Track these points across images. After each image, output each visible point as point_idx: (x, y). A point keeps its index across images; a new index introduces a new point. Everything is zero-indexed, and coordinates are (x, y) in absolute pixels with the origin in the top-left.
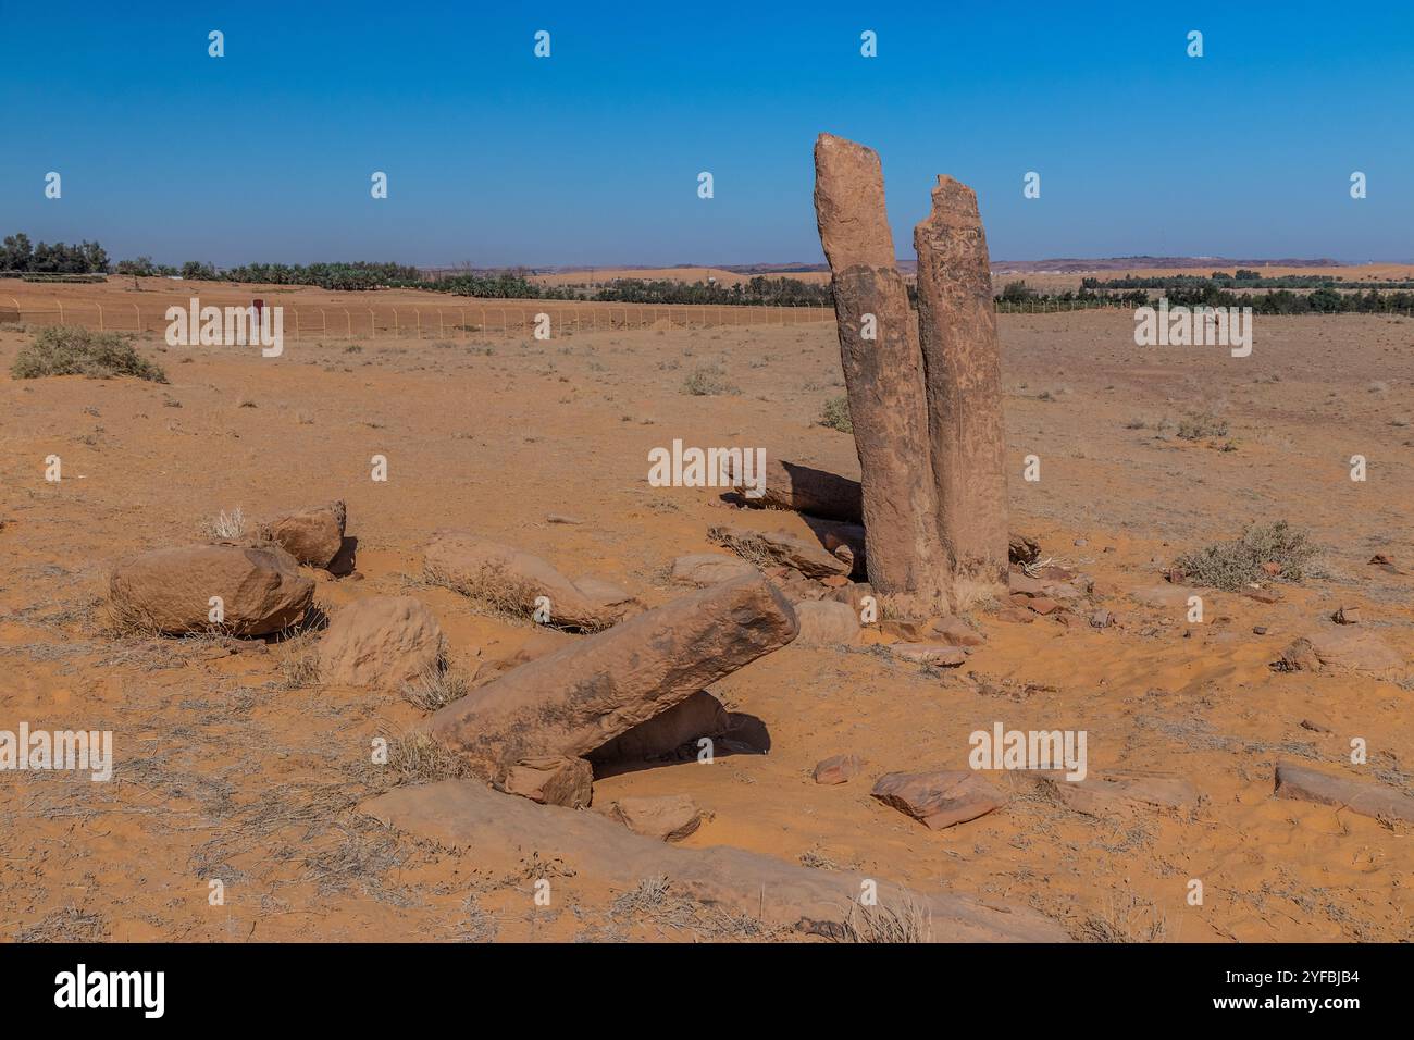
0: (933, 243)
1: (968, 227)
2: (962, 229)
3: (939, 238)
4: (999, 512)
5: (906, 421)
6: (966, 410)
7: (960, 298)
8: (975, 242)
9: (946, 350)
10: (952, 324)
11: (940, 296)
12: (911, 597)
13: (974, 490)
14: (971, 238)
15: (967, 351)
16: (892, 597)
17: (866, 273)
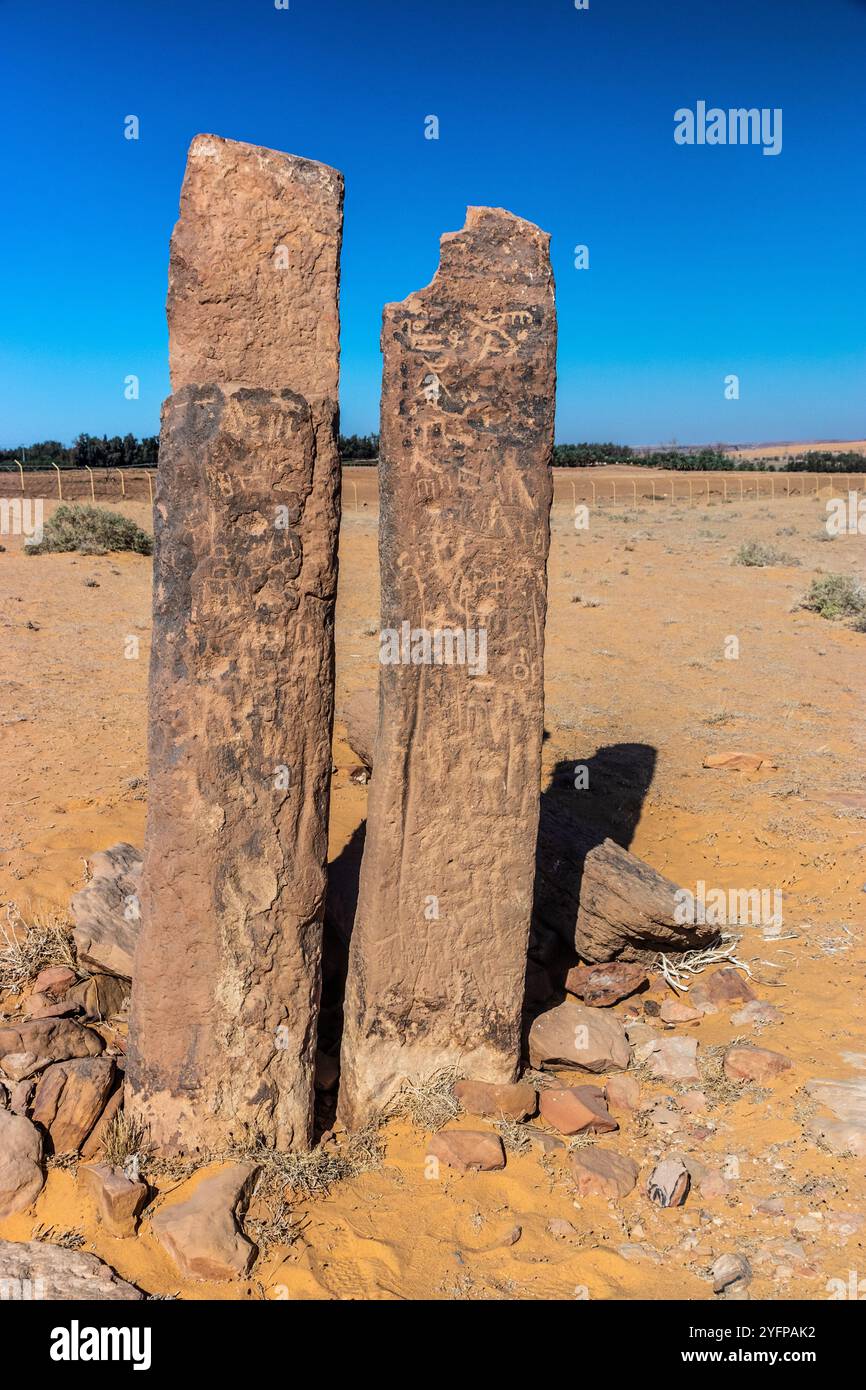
0: (414, 339)
1: (512, 306)
2: (496, 310)
3: (433, 326)
4: (504, 894)
5: (248, 709)
6: (438, 681)
7: (459, 447)
8: (523, 336)
9: (404, 555)
10: (428, 501)
11: (407, 444)
12: (184, 1104)
13: (434, 853)
14: (513, 328)
15: (458, 556)
16: (145, 1099)
17: (205, 402)
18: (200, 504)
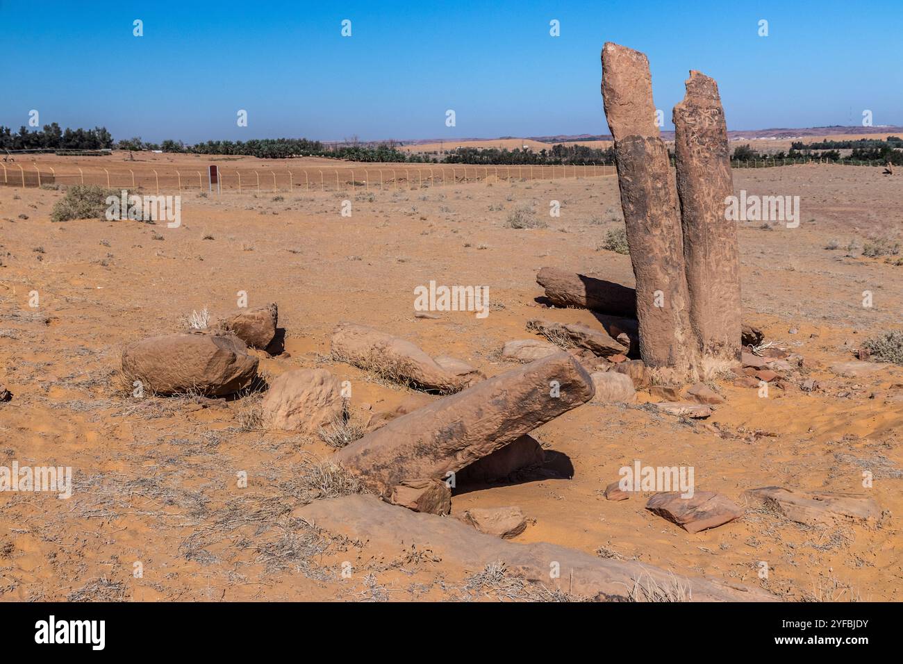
0: (687, 119)
1: (712, 107)
2: (707, 109)
3: (690, 115)
4: (735, 309)
5: (668, 245)
6: (711, 237)
7: (706, 157)
8: (716, 118)
9: (696, 195)
10: (700, 176)
11: (691, 156)
12: (671, 370)
13: (716, 294)
14: (713, 115)
15: (711, 195)
16: (657, 370)
17: (638, 141)
18: (644, 177)
